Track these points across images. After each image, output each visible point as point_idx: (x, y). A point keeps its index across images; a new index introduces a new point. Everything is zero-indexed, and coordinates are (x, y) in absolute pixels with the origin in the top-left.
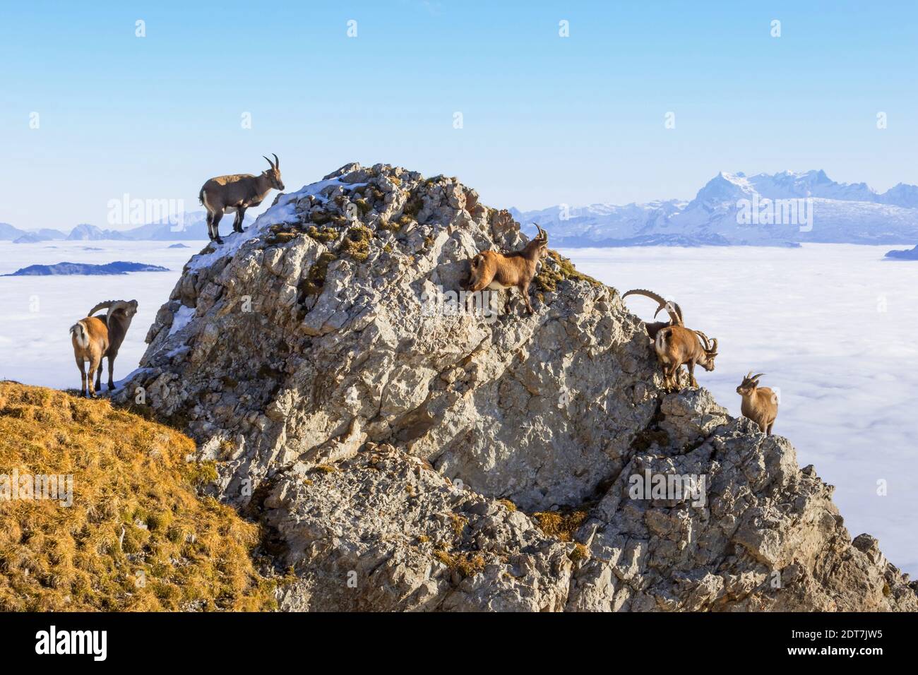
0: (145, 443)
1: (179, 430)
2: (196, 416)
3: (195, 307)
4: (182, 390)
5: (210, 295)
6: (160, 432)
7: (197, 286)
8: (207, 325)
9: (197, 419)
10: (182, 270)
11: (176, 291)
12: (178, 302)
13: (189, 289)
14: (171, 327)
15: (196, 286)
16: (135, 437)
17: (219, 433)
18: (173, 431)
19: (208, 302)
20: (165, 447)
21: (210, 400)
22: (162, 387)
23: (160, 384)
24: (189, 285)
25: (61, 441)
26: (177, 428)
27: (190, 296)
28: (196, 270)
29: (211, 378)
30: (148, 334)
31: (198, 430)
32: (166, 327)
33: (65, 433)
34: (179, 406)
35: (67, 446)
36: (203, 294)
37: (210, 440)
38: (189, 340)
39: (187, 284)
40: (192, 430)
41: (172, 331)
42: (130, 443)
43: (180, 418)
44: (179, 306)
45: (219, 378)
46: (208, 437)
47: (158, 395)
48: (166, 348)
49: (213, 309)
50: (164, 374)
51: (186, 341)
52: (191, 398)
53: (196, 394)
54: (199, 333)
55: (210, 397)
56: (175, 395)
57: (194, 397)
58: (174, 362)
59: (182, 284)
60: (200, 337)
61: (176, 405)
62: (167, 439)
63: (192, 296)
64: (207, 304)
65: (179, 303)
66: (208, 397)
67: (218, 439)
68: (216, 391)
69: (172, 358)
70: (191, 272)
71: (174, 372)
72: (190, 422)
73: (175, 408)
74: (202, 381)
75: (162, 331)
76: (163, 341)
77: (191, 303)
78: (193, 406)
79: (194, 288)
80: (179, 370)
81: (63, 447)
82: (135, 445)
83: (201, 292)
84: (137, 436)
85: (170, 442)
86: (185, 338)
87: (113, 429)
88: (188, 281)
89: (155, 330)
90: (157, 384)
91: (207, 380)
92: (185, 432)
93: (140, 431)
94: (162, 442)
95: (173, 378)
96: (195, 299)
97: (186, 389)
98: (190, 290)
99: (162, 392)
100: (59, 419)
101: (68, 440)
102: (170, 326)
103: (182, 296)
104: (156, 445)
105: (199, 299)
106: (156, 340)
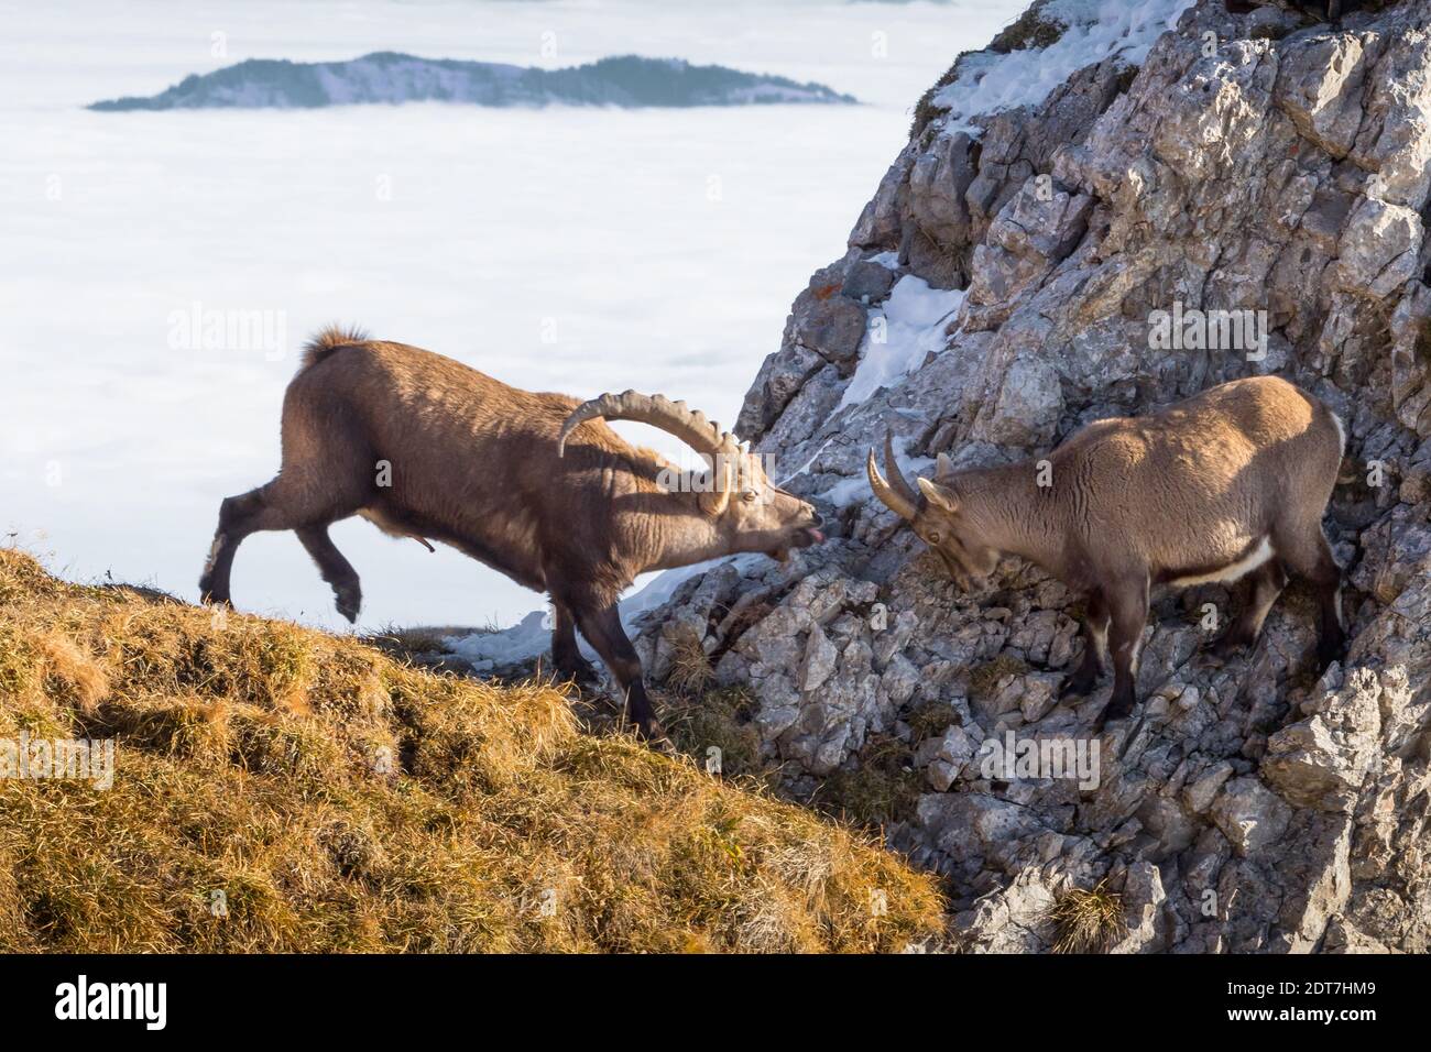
0: (721, 886)
1: (874, 832)
2: (953, 774)
3: (964, 284)
4: (893, 651)
5: (1030, 233)
6: (787, 841)
7: (976, 192)
8: (1015, 371)
9: (953, 788)
10: (910, 120)
11: (881, 210)
12: (889, 259)
13: (937, 206)
14: (852, 372)
15: (969, 194)
16: (677, 857)
17: (1050, 854)
18: (844, 834)
19: (1023, 264)
20: (810, 907)
21: (1018, 706)
22: (803, 636)
23: (793, 626)
24: (937, 188)
25: (348, 864)
26: (865, 823)
27: (942, 235)
28: (974, 121)
29: (1025, 604)
30: (750, 398)
31: (955, 835)
32: (829, 371)
33: (368, 826)
34: (877, 726)
35: (374, 884)
36: (1001, 228)
37: (1007, 881)
38: (930, 434)
39: (932, 179)
40: (934, 833)
41: (857, 391)
42: (654, 882)
43: (879, 777)
44: (893, 279)
45: (1058, 609)
46: (1000, 867)
47: (786, 672)
48: (828, 463)
49: (1045, 294)
50: (812, 580)
51: (916, 436)
52: (932, 693)
53: (957, 674)
54: (978, 405)
55: (1018, 689)
56: (858, 677)
57: (943, 690)
58: (860, 525)
59: (907, 181)
60: (979, 422)
61: (862, 722)
62: (817, 873)
63: (950, 237)
64: (1017, 276)
65: (895, 265)
66: (1008, 688)
67: (1044, 878)
68: (1040, 666)
69: (853, 512)
70: (952, 129)
71: (858, 575)
72: (924, 799)
73: (860, 733)
74: (983, 619)
75: (813, 387)
76: (815, 434)
77: (944, 268)
78: (938, 731)
79: (963, 203)
80: (880, 565)
81: (356, 891)
82: (677, 894)
83: (989, 217)
84: (687, 854)
85: (831, 885)
86: (911, 422)
87: (580, 816)
88: (937, 166)
89: (782, 385)
90: (782, 623)
91: (1007, 612)
92: (898, 842)
93: (699, 828)
94: (795, 882)
95: (855, 599)
96: (966, 248)
97: (908, 652)
98: (943, 207)
99: (802, 661)
100: (340, 764)
101: (379, 857)
102: (847, 364)
103: (907, 231)
104: (768, 897)
105: (980, 249)
106: (782, 430)
